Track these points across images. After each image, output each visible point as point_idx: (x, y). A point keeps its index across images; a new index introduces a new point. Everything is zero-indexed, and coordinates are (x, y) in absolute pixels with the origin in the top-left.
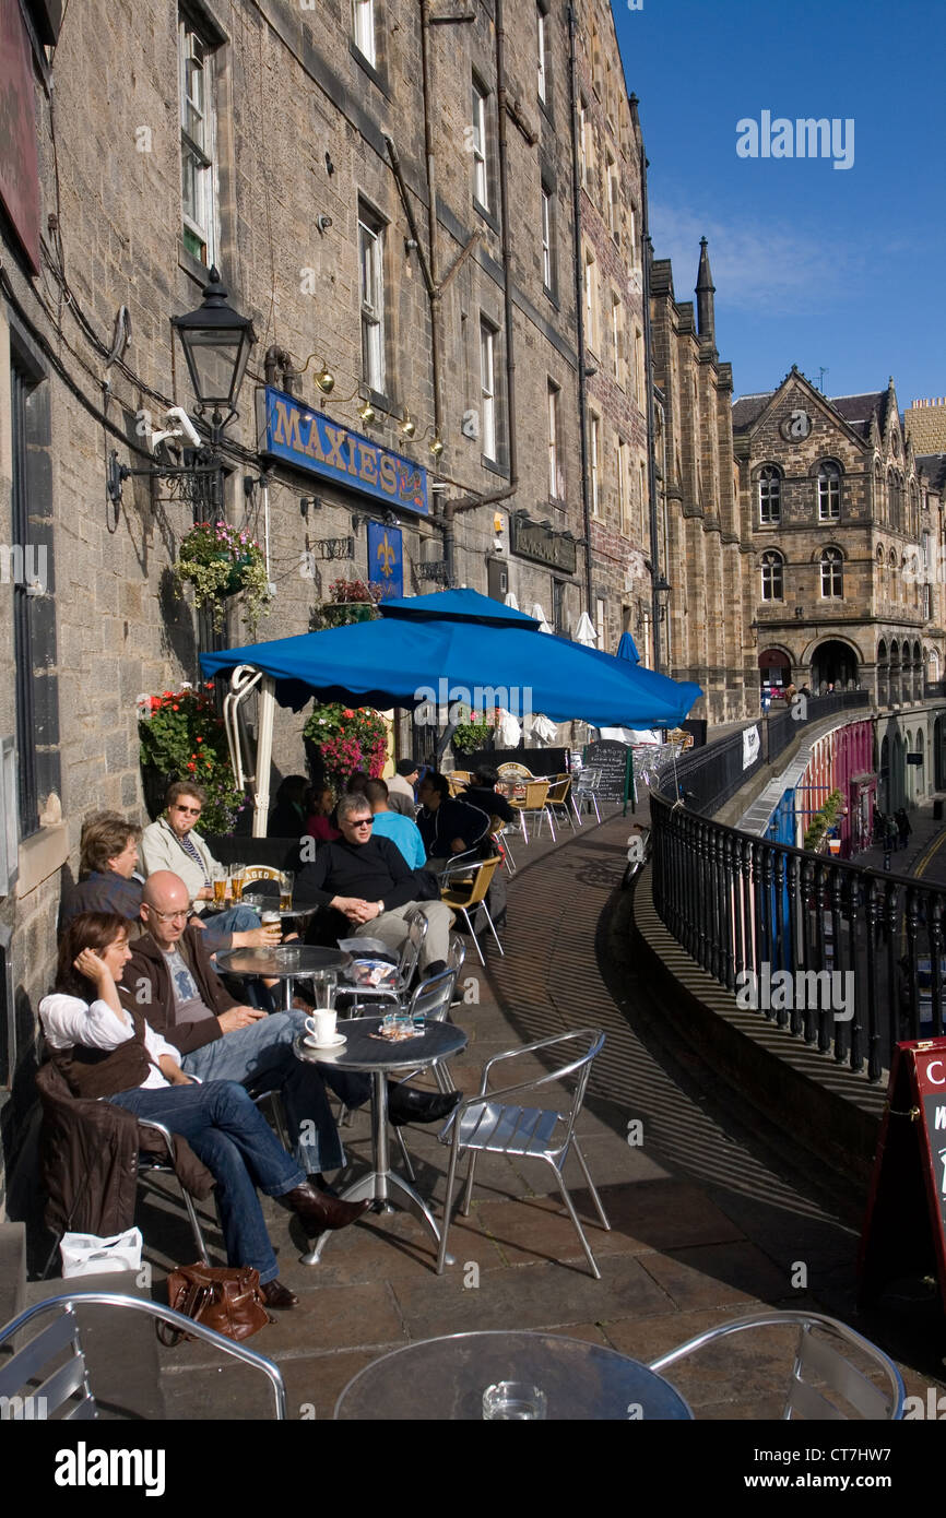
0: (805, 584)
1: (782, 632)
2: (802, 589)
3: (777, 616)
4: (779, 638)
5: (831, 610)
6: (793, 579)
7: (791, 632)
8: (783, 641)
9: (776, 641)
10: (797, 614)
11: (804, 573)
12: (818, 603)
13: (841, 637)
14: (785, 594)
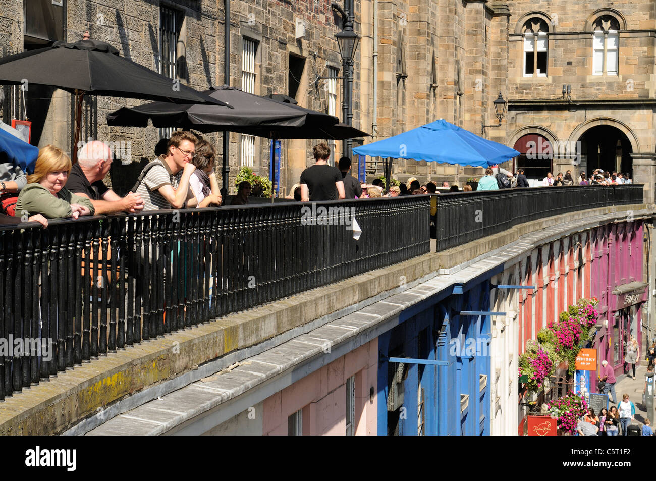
0: (574, 58)
1: (545, 114)
2: (569, 63)
3: (538, 94)
4: (541, 120)
5: (604, 88)
6: (560, 51)
7: (555, 113)
8: (545, 125)
9: (538, 124)
10: (564, 93)
11: (574, 45)
12: (588, 81)
13: (614, 121)
14: (550, 68)
